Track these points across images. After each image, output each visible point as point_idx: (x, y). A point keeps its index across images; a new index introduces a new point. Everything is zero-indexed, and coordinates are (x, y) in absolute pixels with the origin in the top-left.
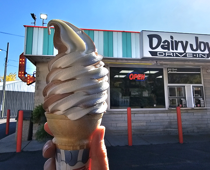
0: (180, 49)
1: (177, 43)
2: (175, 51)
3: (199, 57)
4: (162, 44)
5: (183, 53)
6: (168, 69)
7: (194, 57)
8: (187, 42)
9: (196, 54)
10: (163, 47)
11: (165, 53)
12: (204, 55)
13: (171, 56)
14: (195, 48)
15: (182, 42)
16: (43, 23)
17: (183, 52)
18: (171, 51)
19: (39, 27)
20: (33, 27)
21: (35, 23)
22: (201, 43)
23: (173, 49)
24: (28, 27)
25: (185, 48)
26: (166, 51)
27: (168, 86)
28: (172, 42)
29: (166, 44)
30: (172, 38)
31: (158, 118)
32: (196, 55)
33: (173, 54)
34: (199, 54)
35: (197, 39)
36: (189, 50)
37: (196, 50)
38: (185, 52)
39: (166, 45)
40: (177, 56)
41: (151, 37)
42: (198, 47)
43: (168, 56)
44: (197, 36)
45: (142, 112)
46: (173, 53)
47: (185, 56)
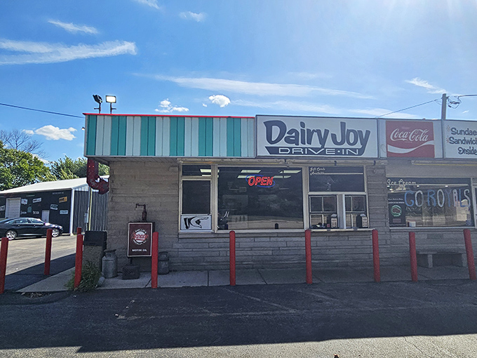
0: (315, 143)
1: (310, 133)
2: (307, 145)
3: (345, 154)
4: (286, 135)
5: (320, 149)
6: (310, 169)
7: (337, 154)
8: (327, 132)
9: (341, 149)
10: (287, 140)
11: (291, 148)
12: (354, 150)
13: (300, 153)
14: (339, 140)
15: (319, 132)
16: (111, 109)
17: (320, 146)
18: (301, 145)
19: (104, 115)
20: (96, 115)
21: (100, 109)
22: (349, 131)
23: (303, 143)
24: (89, 116)
25: (323, 141)
26: (294, 145)
27: (309, 195)
28: (303, 131)
29: (294, 134)
30: (303, 125)
31: (291, 244)
32: (341, 151)
33: (304, 151)
34: (345, 149)
35: (343, 125)
36: (329, 144)
37: (342, 143)
38: (323, 147)
39: (293, 137)
40: (309, 152)
41: (269, 125)
42: (345, 138)
43: (295, 153)
44: (343, 120)
45: (265, 235)
46: (304, 149)
47: (324, 153)
